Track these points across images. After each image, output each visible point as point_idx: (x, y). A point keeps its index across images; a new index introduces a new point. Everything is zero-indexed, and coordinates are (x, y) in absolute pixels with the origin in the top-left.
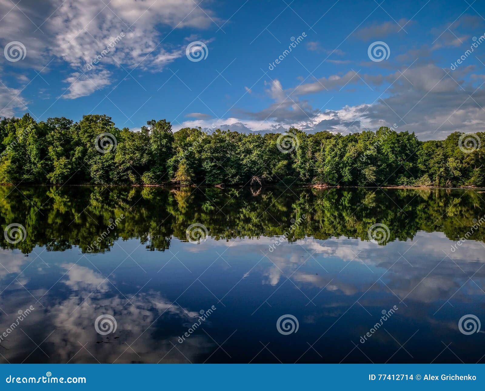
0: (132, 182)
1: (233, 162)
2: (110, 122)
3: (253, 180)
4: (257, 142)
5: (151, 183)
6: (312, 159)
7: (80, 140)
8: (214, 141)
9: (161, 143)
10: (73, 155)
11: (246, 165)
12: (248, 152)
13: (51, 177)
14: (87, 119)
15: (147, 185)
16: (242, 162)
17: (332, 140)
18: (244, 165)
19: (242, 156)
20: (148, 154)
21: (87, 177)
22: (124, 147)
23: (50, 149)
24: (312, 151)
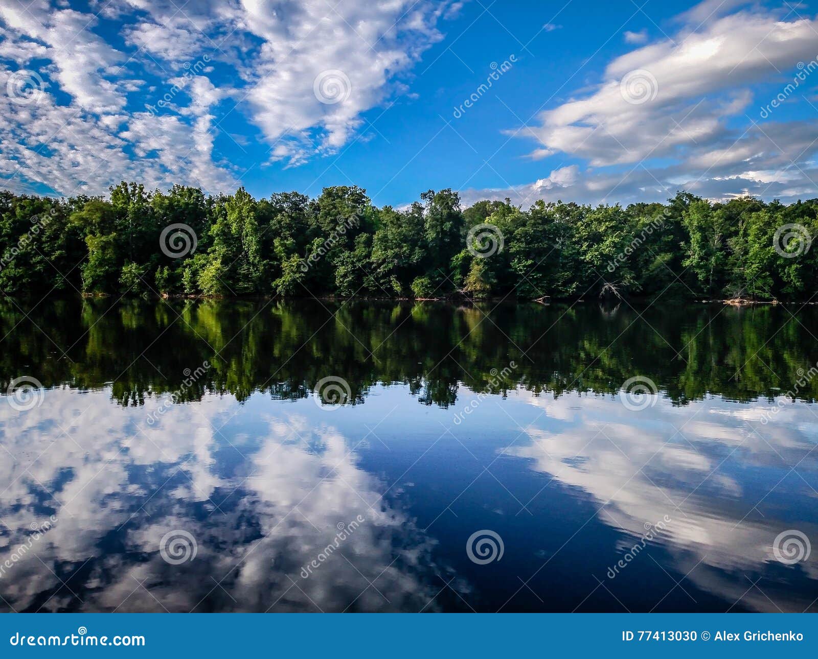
0: (397, 294)
1: (566, 258)
2: (364, 197)
3: (603, 290)
4: (612, 220)
5: (426, 295)
6: (721, 250)
7: (319, 228)
8: (533, 221)
9: (442, 229)
10: (310, 250)
11: (591, 262)
12: (597, 238)
13: (277, 286)
14: (329, 194)
15: (419, 299)
16: (583, 258)
17: (761, 214)
18: (588, 263)
19: (584, 247)
20: (421, 247)
21: (331, 285)
22: (386, 236)
23: (276, 242)
24: (722, 236)
